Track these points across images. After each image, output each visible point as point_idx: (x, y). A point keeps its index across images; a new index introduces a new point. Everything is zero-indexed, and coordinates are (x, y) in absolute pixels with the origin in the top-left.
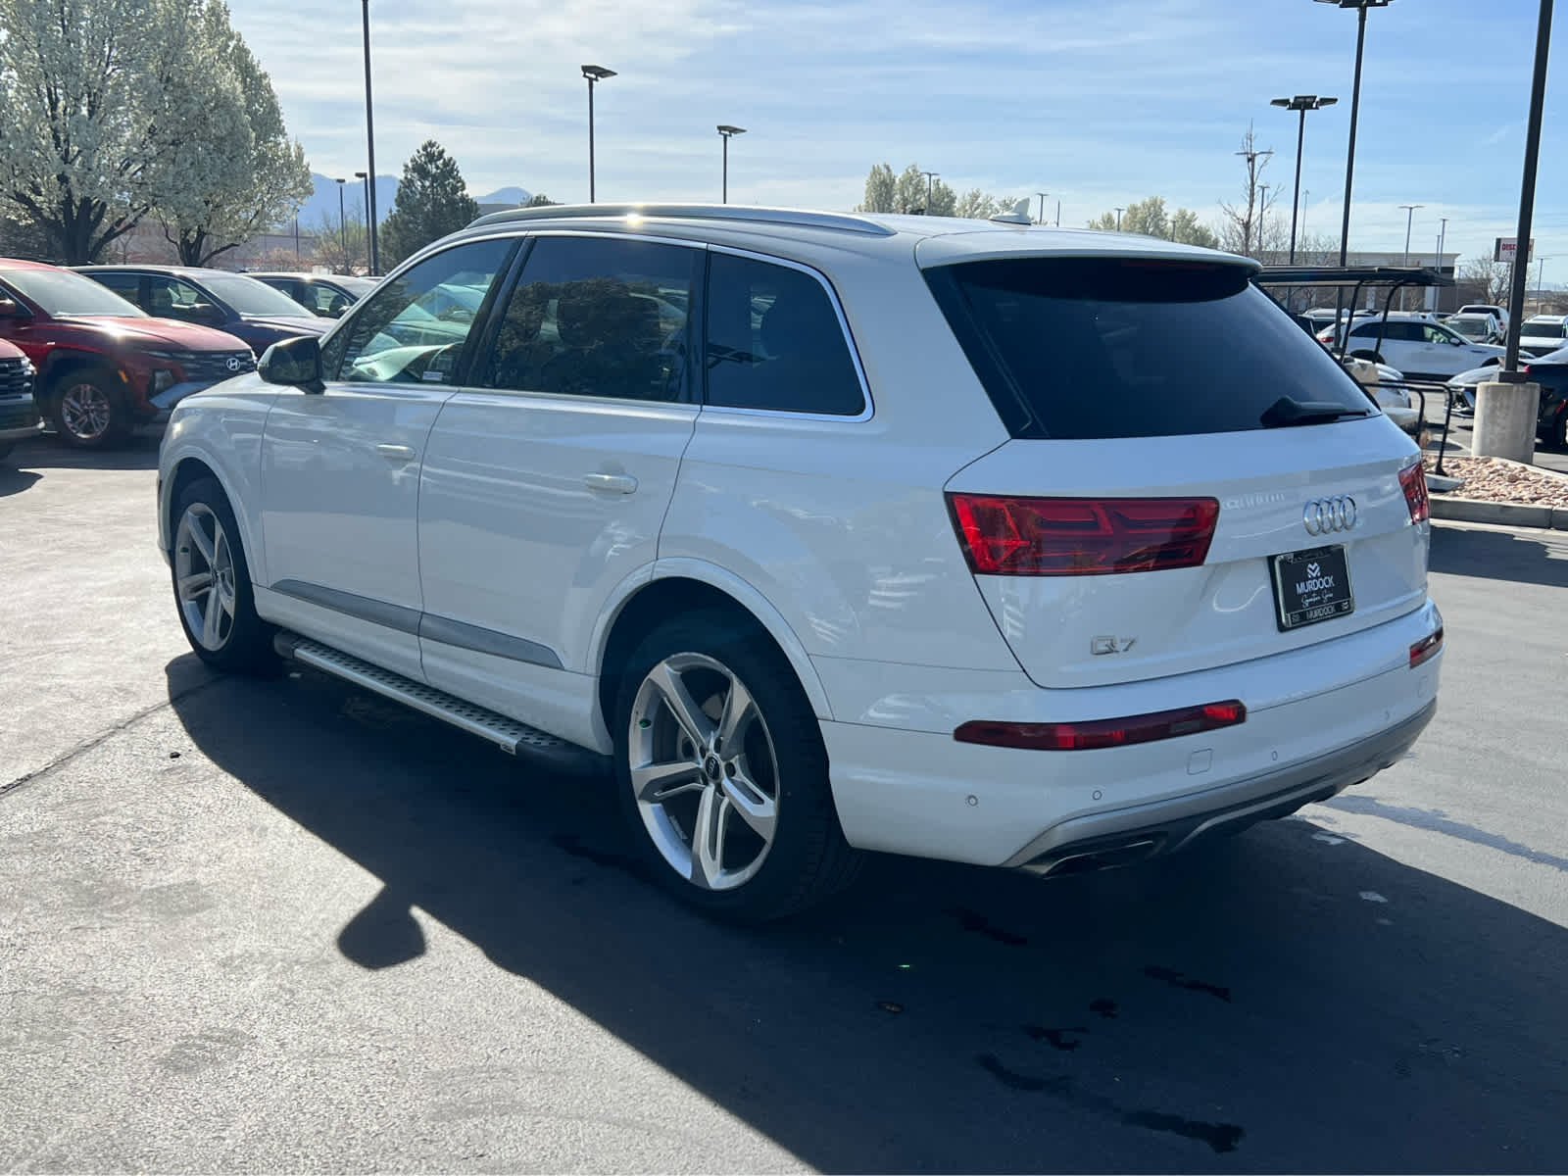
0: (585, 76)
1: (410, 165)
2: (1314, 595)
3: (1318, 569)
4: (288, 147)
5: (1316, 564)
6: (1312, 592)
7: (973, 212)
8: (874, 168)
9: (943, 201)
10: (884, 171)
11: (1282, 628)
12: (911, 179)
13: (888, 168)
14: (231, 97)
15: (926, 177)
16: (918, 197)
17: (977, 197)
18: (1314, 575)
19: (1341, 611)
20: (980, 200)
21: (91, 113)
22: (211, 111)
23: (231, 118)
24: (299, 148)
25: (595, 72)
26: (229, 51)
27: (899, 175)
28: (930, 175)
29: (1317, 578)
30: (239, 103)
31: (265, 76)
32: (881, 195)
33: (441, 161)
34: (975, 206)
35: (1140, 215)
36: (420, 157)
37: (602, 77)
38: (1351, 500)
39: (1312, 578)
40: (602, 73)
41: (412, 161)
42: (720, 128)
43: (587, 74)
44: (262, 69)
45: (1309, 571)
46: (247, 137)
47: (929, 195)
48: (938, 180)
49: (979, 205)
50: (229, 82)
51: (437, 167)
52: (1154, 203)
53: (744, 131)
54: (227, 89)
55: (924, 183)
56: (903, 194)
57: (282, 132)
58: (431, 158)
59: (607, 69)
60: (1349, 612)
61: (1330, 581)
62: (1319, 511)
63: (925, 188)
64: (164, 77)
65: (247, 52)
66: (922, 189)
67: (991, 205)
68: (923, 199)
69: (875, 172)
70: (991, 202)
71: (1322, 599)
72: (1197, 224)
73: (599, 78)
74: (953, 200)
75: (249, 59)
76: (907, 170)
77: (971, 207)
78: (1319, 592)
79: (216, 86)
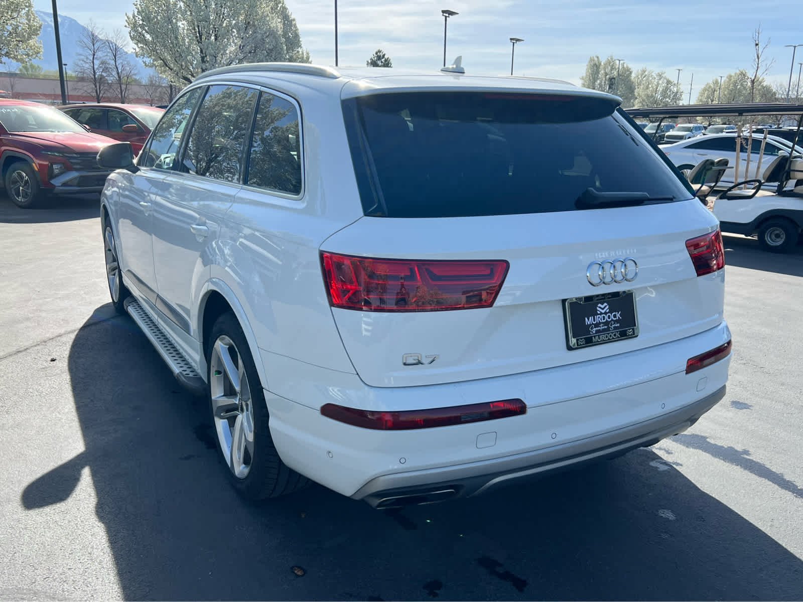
0: (443, 15)
1: (370, 61)
2: (602, 325)
3: (608, 307)
4: (303, 54)
5: (605, 304)
6: (600, 323)
7: (642, 79)
8: (591, 58)
9: (625, 73)
10: (596, 59)
11: (570, 348)
12: (610, 63)
13: (598, 57)
14: (275, 30)
15: (617, 62)
16: (612, 72)
17: (645, 72)
18: (603, 311)
19: (626, 336)
20: (646, 73)
21: (216, 39)
22: (267, 37)
23: (275, 40)
24: (308, 54)
25: (448, 13)
26: (279, 9)
27: (603, 61)
28: (619, 61)
29: (606, 313)
30: (279, 33)
31: (294, 20)
32: (593, 71)
33: (384, 59)
34: (644, 76)
35: (732, 80)
36: (374, 58)
37: (452, 15)
38: (634, 261)
39: (601, 313)
40: (451, 13)
41: (371, 59)
42: (511, 39)
43: (444, 14)
44: (292, 17)
45: (598, 309)
46: (282, 49)
47: (618, 71)
48: (624, 63)
49: (646, 76)
50: (276, 24)
51: (382, 62)
52: (742, 73)
53: (523, 40)
54: (274, 27)
55: (616, 64)
56: (605, 70)
57: (300, 46)
58: (379, 58)
59: (453, 11)
60: (634, 336)
61: (618, 315)
62: (601, 269)
63: (616, 67)
64: (247, 22)
65: (286, 9)
66: (615, 68)
67: (652, 76)
68: (615, 73)
69: (591, 60)
70: (653, 74)
71: (609, 328)
72: (765, 84)
73: (450, 16)
74: (631, 73)
75: (287, 12)
76: (608, 59)
77: (641, 77)
78: (607, 323)
79: (269, 25)
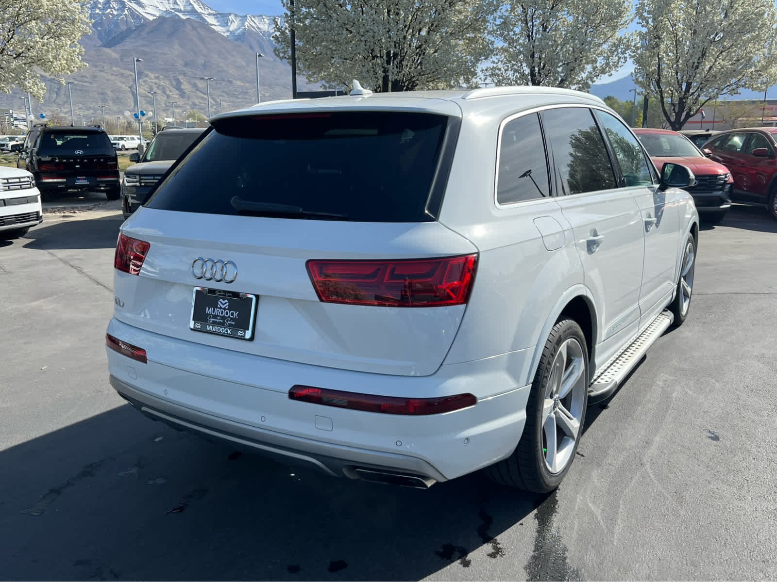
2: (219, 318)
3: (228, 304)
5: (226, 301)
6: (218, 316)
18: (223, 307)
29: (225, 309)
39: (221, 308)
45: (219, 303)
60: (246, 338)
61: (235, 314)
71: (224, 322)
78: (223, 318)
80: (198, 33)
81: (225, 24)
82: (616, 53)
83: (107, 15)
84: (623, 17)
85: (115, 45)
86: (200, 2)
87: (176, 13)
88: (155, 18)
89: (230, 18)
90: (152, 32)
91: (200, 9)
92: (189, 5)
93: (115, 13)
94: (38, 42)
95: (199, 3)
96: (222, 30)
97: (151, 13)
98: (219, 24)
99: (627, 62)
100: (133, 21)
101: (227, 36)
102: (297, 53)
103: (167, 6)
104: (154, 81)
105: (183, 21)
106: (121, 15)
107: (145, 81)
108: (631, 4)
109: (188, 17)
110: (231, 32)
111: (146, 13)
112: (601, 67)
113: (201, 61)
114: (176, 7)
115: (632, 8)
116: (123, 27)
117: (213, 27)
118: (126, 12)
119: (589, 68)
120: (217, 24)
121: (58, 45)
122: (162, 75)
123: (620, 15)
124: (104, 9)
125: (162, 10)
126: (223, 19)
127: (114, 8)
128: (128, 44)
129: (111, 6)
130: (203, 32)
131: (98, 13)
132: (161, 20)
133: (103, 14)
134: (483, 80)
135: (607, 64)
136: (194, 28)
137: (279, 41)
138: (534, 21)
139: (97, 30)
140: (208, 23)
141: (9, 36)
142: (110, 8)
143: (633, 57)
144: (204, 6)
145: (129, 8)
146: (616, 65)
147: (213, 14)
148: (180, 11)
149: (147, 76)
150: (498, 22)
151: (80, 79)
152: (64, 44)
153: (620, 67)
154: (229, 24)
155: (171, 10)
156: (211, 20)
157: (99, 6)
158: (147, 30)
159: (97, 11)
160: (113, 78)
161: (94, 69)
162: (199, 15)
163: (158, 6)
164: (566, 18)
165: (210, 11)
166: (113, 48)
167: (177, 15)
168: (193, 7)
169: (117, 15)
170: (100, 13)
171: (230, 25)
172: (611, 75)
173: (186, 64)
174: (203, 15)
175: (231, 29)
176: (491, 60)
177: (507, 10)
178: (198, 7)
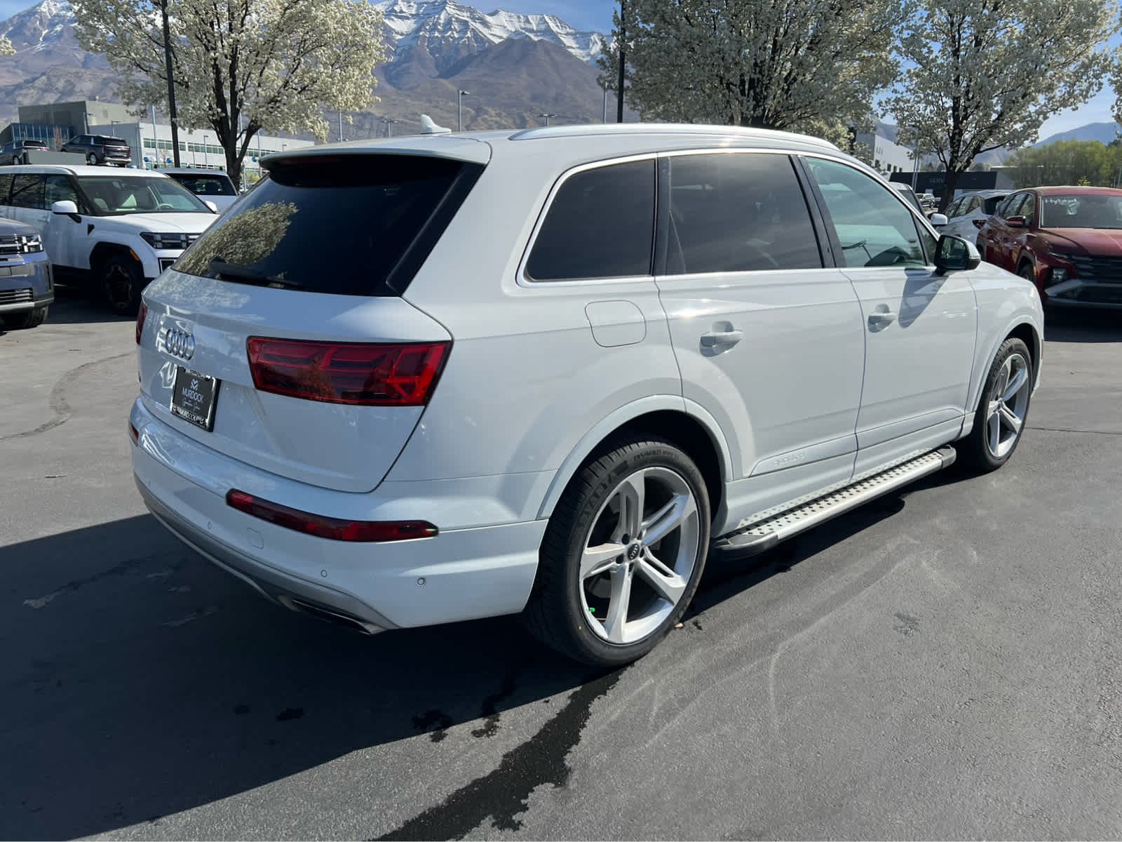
2: (190, 401)
3: (197, 385)
5: (197, 382)
6: (190, 399)
45: (192, 383)
60: (207, 428)
61: (201, 398)
80: (552, 59)
81: (585, 45)
82: (1085, 77)
83: (446, 39)
84: (1100, 25)
85: (452, 75)
86: (557, 18)
87: (527, 33)
88: (501, 40)
89: (592, 38)
90: (495, 58)
91: (556, 28)
92: (543, 24)
93: (456, 35)
94: (321, 73)
95: (555, 20)
96: (581, 53)
97: (497, 34)
98: (578, 46)
99: (1102, 90)
100: (475, 45)
101: (587, 61)
102: (627, 83)
103: (517, 25)
104: (494, 119)
105: (534, 44)
106: (463, 38)
107: (484, 120)
108: (1115, 6)
109: (541, 38)
110: (592, 56)
111: (492, 34)
112: (1061, 97)
113: (552, 93)
114: (528, 26)
115: (1116, 11)
116: (464, 53)
117: (570, 50)
118: (469, 34)
119: (1041, 98)
120: (574, 46)
121: (345, 76)
122: (504, 112)
123: (1094, 22)
124: (445, 31)
125: (511, 31)
126: (583, 39)
127: (456, 30)
128: (469, 74)
129: (453, 27)
130: (558, 58)
131: (437, 37)
132: (509, 43)
133: (443, 37)
134: (880, 116)
135: (1071, 94)
136: (547, 52)
137: (606, 67)
138: (961, 32)
139: (434, 56)
140: (565, 45)
141: (293, 65)
142: (450, 29)
143: (1115, 82)
144: (562, 23)
145: (473, 29)
146: (1085, 95)
147: (571, 34)
148: (531, 31)
149: (486, 113)
150: (906, 34)
151: (410, 117)
152: (352, 75)
153: (1091, 96)
154: (591, 46)
155: (521, 30)
156: (568, 41)
157: (439, 27)
158: (491, 55)
159: (437, 34)
160: (447, 115)
161: (428, 105)
162: (554, 36)
163: (506, 25)
164: (1012, 28)
165: (569, 30)
166: (450, 79)
167: (527, 36)
168: (549, 26)
169: (458, 38)
170: (439, 36)
171: (592, 48)
172: (1077, 108)
173: (534, 98)
174: (559, 35)
175: (592, 52)
176: (892, 88)
177: (922, 18)
178: (554, 25)
